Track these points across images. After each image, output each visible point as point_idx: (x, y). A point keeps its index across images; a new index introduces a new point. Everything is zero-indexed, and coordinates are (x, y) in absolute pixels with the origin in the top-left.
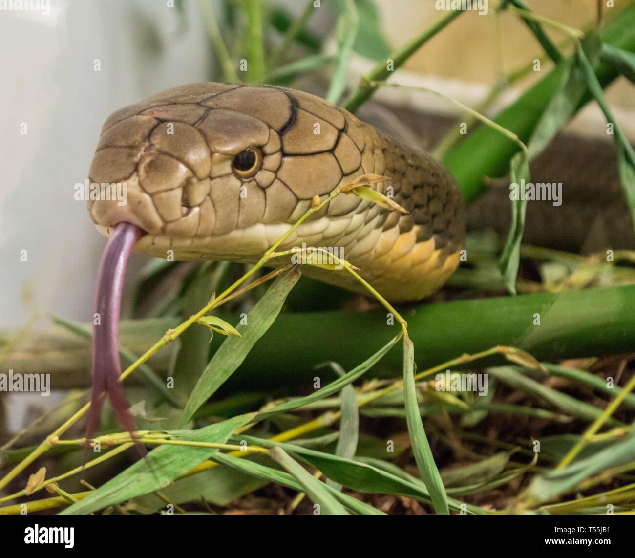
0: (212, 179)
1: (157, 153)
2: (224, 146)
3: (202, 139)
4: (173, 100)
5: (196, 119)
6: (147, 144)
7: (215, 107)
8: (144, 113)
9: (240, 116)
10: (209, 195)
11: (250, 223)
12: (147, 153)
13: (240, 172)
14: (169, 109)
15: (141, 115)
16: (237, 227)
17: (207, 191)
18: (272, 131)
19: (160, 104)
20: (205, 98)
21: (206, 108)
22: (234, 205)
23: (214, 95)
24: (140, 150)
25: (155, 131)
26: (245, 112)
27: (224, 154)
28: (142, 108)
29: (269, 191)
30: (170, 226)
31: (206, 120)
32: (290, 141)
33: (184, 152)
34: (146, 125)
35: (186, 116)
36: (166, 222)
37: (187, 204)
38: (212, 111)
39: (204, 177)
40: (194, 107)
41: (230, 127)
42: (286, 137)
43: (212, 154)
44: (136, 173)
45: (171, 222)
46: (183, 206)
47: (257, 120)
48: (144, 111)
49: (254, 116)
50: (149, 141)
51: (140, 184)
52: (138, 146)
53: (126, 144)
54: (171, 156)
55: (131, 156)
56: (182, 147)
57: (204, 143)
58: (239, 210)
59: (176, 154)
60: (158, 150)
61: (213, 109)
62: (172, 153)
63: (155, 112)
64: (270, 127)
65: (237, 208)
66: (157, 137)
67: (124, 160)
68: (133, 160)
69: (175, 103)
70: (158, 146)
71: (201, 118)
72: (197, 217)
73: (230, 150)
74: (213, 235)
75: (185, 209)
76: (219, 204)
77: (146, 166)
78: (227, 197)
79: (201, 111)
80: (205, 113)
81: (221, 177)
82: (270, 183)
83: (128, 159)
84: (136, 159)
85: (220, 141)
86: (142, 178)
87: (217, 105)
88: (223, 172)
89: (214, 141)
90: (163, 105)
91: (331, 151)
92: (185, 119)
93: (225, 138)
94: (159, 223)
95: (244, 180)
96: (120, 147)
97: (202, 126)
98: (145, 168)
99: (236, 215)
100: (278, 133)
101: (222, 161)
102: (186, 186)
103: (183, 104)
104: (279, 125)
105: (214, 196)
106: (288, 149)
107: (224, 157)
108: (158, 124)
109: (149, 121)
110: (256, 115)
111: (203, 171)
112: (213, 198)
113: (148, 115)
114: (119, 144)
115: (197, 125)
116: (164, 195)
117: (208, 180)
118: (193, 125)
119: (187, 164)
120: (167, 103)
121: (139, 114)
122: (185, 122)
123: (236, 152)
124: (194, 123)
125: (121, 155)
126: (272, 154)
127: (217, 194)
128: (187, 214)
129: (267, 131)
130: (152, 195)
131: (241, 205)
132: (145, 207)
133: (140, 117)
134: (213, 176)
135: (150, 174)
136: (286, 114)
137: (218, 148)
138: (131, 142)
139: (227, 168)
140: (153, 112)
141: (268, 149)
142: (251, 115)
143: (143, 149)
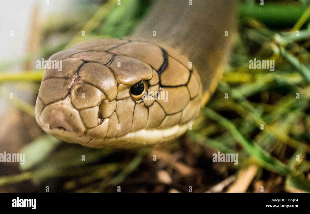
0: (117, 100)
1: (83, 82)
2: (126, 79)
3: (112, 74)
4: (90, 49)
5: (108, 61)
6: (76, 76)
7: (118, 54)
8: (74, 56)
9: (134, 60)
10: (115, 111)
11: (138, 129)
12: (76, 82)
13: (134, 96)
14: (89, 54)
15: (72, 57)
16: (131, 131)
17: (114, 109)
18: (154, 71)
19: (83, 51)
20: (110, 48)
21: (112, 55)
22: (130, 117)
23: (115, 46)
24: (72, 80)
25: (81, 68)
26: (137, 58)
27: (126, 84)
28: (72, 53)
29: (151, 109)
30: (90, 131)
31: (113, 62)
32: (165, 77)
33: (100, 83)
34: (76, 64)
35: (101, 59)
36: (87, 128)
37: (101, 117)
38: (117, 56)
39: (113, 100)
40: (105, 53)
41: (129, 67)
42: (163, 75)
43: (118, 84)
44: (69, 95)
45: (91, 128)
46: (99, 118)
47: (145, 63)
48: (74, 54)
49: (142, 61)
50: (78, 74)
51: (72, 103)
52: (70, 78)
53: (63, 76)
54: (92, 85)
55: (66, 84)
56: (99, 79)
57: (113, 77)
58: (133, 121)
59: (95, 84)
60: (83, 81)
61: (116, 55)
62: (93, 83)
63: (81, 56)
64: (152, 68)
65: (132, 120)
66: (83, 72)
67: (62, 87)
68: (67, 87)
69: (92, 51)
70: (83, 78)
71: (110, 61)
72: (107, 125)
73: (129, 82)
74: (116, 136)
75: (100, 120)
76: (121, 117)
77: (76, 91)
78: (126, 112)
79: (110, 56)
80: (112, 58)
81: (122, 99)
82: (151, 104)
83: (64, 86)
84: (69, 87)
85: (123, 76)
86: (73, 99)
87: (118, 52)
88: (124, 96)
89: (119, 76)
90: (85, 52)
91: (186, 85)
92: (101, 61)
93: (126, 74)
94: (83, 129)
95: (137, 102)
96: (59, 78)
97: (111, 66)
98: (75, 92)
99: (130, 124)
100: (157, 72)
101: (124, 89)
102: (102, 105)
103: (98, 51)
104: (158, 67)
105: (118, 112)
106: (164, 83)
107: (125, 86)
108: (83, 64)
109: (78, 62)
110: (144, 60)
111: (112, 96)
112: (117, 113)
113: (76, 58)
114: (59, 76)
115: (108, 65)
116: (87, 110)
117: (115, 101)
118: (106, 65)
119: (102, 90)
120: (87, 50)
121: (70, 57)
122: (100, 63)
123: (133, 83)
124: (106, 64)
125: (59, 83)
126: (154, 85)
127: (120, 111)
128: (101, 123)
129: (152, 71)
130: (79, 110)
131: (134, 118)
132: (75, 118)
133: (71, 59)
134: (118, 98)
135: (78, 96)
136: (161, 60)
137: (121, 80)
138: (66, 75)
139: (127, 93)
140: (79, 56)
141: (152, 82)
142: (141, 60)
143: (74, 80)
